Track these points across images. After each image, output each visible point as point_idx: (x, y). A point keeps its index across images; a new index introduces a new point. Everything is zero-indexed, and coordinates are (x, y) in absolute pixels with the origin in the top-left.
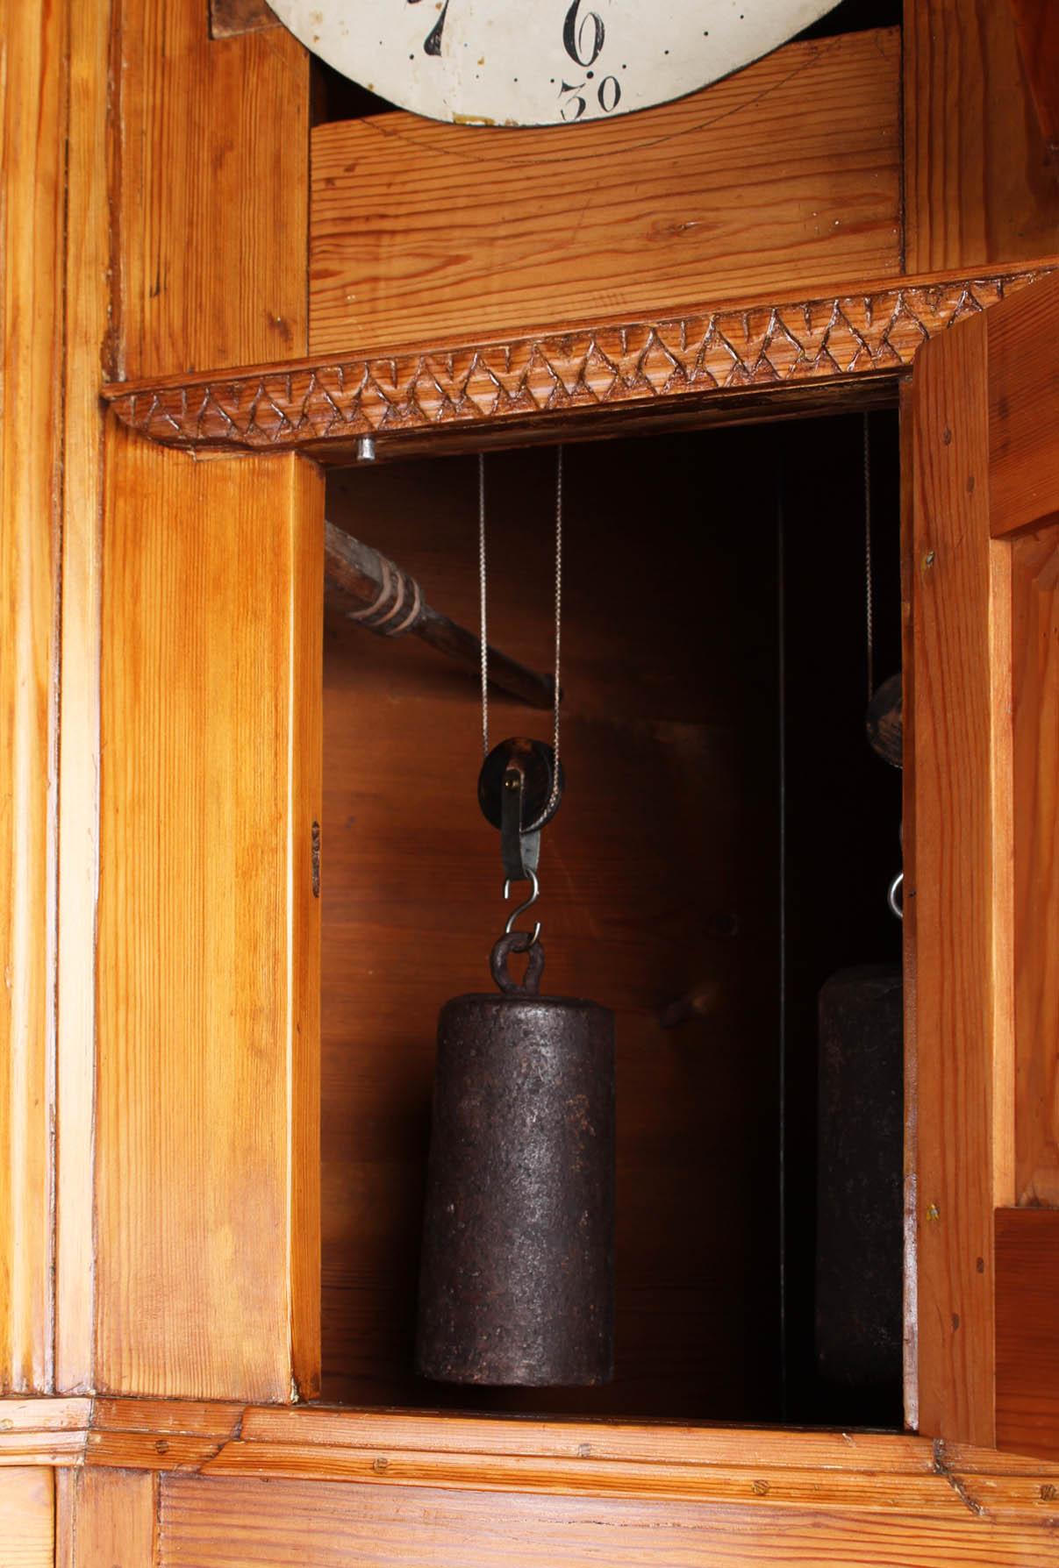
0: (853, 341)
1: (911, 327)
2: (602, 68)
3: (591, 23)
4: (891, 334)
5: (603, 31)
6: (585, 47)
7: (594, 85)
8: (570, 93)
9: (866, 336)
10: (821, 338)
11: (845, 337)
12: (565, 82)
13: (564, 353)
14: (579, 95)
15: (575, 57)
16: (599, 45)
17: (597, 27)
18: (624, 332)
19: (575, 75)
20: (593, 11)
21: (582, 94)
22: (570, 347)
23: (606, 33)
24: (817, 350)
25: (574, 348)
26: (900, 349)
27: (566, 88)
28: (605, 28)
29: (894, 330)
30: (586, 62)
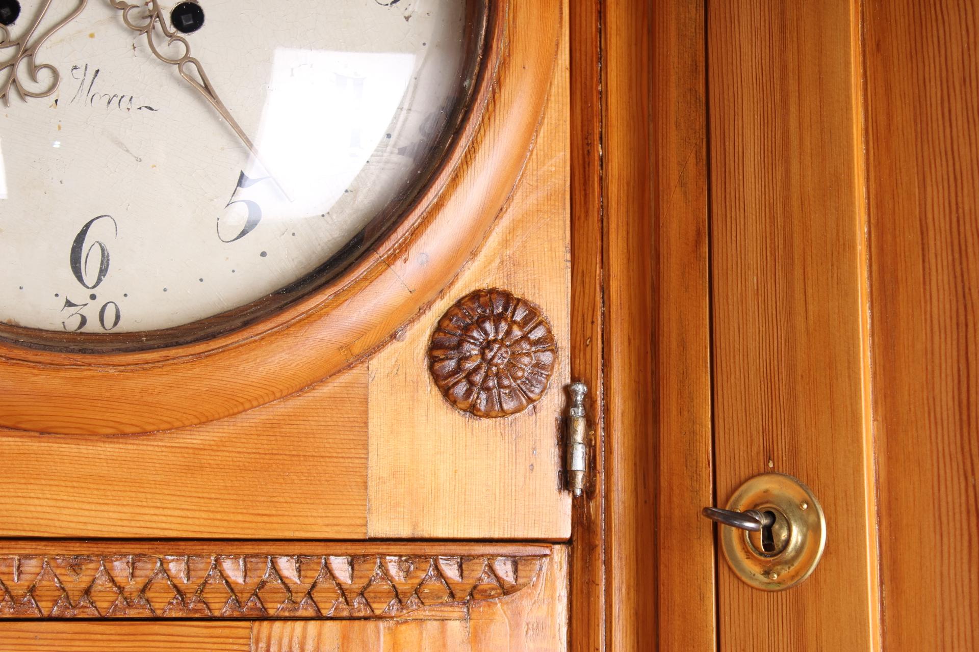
0: (335, 592)
1: (385, 587)
2: (105, 292)
3: (97, 250)
4: (368, 590)
5: (108, 260)
6: (91, 271)
7: (96, 306)
8: (73, 310)
9: (347, 590)
10: (308, 586)
11: (328, 588)
12: (68, 298)
13: (74, 570)
14: (81, 312)
15: (80, 278)
16: (103, 271)
17: (103, 255)
18: (130, 557)
19: (79, 294)
20: (100, 240)
21: (85, 311)
22: (79, 565)
23: (110, 262)
24: (303, 595)
25: (83, 567)
26: (374, 602)
27: (69, 304)
28: (110, 258)
29: (372, 587)
30: (91, 286)
